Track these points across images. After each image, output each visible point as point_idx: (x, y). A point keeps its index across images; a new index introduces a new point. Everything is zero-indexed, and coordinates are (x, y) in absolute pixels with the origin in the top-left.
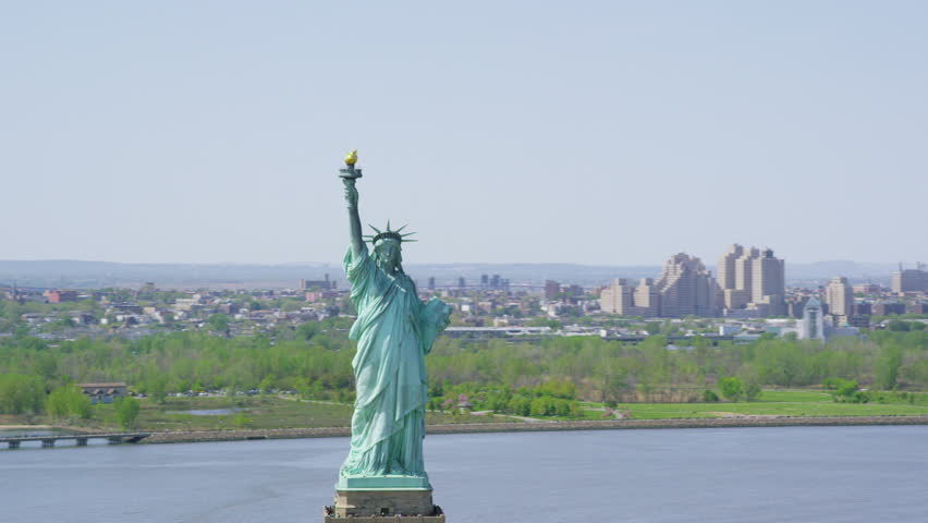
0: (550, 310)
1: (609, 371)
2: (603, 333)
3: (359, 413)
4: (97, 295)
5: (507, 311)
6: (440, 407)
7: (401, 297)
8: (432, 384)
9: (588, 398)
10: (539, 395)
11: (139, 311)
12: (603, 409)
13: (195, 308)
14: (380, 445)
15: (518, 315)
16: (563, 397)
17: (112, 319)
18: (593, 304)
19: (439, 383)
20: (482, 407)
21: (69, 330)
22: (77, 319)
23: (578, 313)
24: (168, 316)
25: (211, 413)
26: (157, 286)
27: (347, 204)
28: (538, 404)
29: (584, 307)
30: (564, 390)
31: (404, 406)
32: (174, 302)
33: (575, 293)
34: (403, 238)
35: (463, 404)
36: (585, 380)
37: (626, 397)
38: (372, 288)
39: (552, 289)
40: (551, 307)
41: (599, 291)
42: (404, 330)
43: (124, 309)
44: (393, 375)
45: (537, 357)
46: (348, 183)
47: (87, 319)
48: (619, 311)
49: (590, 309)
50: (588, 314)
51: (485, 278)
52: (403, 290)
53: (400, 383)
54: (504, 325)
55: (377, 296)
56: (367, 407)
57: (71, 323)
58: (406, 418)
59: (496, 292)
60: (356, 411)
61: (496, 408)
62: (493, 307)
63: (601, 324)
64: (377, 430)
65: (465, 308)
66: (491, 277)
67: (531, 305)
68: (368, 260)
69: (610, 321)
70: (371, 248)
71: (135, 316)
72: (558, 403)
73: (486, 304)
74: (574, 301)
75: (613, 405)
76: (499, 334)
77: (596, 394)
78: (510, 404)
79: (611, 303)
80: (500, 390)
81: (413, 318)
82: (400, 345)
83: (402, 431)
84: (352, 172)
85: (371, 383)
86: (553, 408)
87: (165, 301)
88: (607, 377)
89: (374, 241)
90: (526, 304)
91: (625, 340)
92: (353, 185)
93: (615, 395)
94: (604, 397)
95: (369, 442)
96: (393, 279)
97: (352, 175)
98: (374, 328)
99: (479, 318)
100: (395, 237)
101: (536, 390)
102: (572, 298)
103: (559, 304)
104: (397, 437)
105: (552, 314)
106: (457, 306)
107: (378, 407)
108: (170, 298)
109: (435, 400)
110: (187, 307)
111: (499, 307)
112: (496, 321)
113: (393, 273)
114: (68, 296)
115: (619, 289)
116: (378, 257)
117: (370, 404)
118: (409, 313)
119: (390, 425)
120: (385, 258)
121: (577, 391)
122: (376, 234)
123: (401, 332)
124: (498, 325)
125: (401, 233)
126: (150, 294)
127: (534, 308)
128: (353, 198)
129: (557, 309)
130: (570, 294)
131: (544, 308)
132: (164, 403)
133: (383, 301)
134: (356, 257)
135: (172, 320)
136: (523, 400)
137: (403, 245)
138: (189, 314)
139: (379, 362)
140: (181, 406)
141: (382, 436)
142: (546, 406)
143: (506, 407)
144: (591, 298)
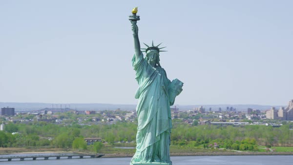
0: (249, 118)
1: (268, 135)
2: (267, 124)
3: (139, 133)
4: (102, 112)
5: (234, 118)
6: (207, 147)
7: (159, 78)
8: (205, 139)
9: (260, 144)
10: (243, 143)
11: (114, 117)
12: (266, 148)
13: (132, 116)
14: (149, 148)
15: (238, 119)
16: (252, 144)
17: (105, 119)
18: (264, 116)
19: (208, 139)
20: (222, 147)
21: (91, 122)
22: (94, 120)
23: (258, 119)
24: (123, 119)
25: (128, 148)
26: (121, 110)
27: (133, 33)
28: (242, 146)
29: (261, 117)
30: (252, 141)
31: (160, 129)
32: (126, 114)
33: (258, 112)
34: (160, 50)
35: (216, 146)
36: (260, 139)
37: (274, 144)
38: (145, 73)
39: (250, 111)
40: (249, 117)
41: (266, 112)
42: (160, 94)
43: (109, 116)
44: (154, 114)
45: (243, 131)
46: (133, 22)
47: (98, 120)
48: (273, 118)
49: (263, 117)
50: (262, 119)
51: (228, 108)
52: (160, 75)
53: (158, 118)
54: (233, 122)
55: (147, 77)
56: (143, 130)
57: (91, 120)
58: (161, 135)
59: (231, 112)
60: (138, 132)
61: (227, 147)
62: (230, 116)
63: (266, 122)
64: (147, 141)
65: (220, 117)
66: (230, 107)
67: (243, 116)
68: (143, 60)
69: (269, 121)
70: (145, 55)
71: (113, 119)
72: (249, 146)
73: (227, 115)
74: (257, 115)
75: (270, 147)
76: (231, 124)
77: (264, 143)
78: (232, 146)
79: (270, 115)
80: (229, 141)
81: (164, 87)
82: (158, 100)
83: (160, 141)
84: (135, 17)
85: (145, 118)
86: (248, 148)
87: (123, 114)
88: (267, 138)
89: (146, 51)
90: (241, 115)
91: (274, 127)
92: (136, 24)
93: (271, 143)
94: (266, 144)
95: (144, 146)
96: (155, 69)
97: (135, 19)
98: (146, 91)
99: (224, 120)
100: (156, 49)
101: (242, 141)
102: (256, 114)
103: (252, 116)
104: (157, 144)
105: (250, 119)
106: (217, 116)
107: (148, 130)
108: (125, 113)
109: (206, 144)
110: (130, 116)
111: (232, 116)
112: (230, 121)
113: (155, 66)
114: (92, 113)
115: (273, 110)
116: (148, 59)
117: (144, 128)
118: (163, 85)
119: (153, 138)
120: (151, 59)
121: (256, 142)
122: (147, 48)
123: (159, 94)
124: (230, 122)
125: (159, 47)
126: (119, 112)
127: (244, 117)
128: (136, 30)
129: (251, 117)
130: (256, 113)
131: (247, 117)
132: (114, 145)
133: (150, 79)
134: (137, 58)
135: (124, 120)
136: (237, 145)
137: (160, 53)
138: (130, 118)
139: (148, 108)
140: (119, 145)
141: (150, 143)
142: (245, 147)
143: (230, 147)
144: (263, 114)
